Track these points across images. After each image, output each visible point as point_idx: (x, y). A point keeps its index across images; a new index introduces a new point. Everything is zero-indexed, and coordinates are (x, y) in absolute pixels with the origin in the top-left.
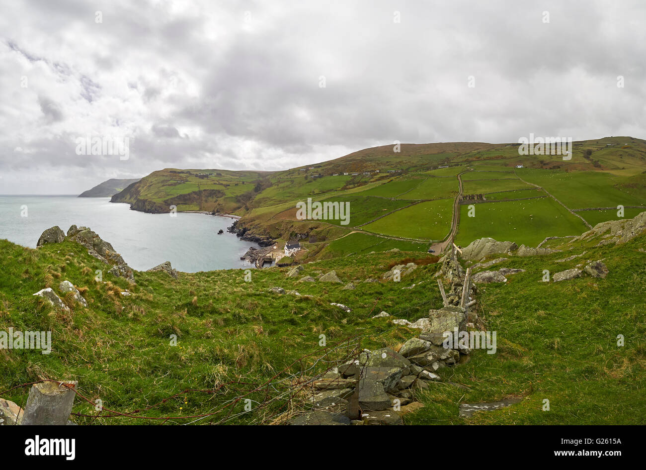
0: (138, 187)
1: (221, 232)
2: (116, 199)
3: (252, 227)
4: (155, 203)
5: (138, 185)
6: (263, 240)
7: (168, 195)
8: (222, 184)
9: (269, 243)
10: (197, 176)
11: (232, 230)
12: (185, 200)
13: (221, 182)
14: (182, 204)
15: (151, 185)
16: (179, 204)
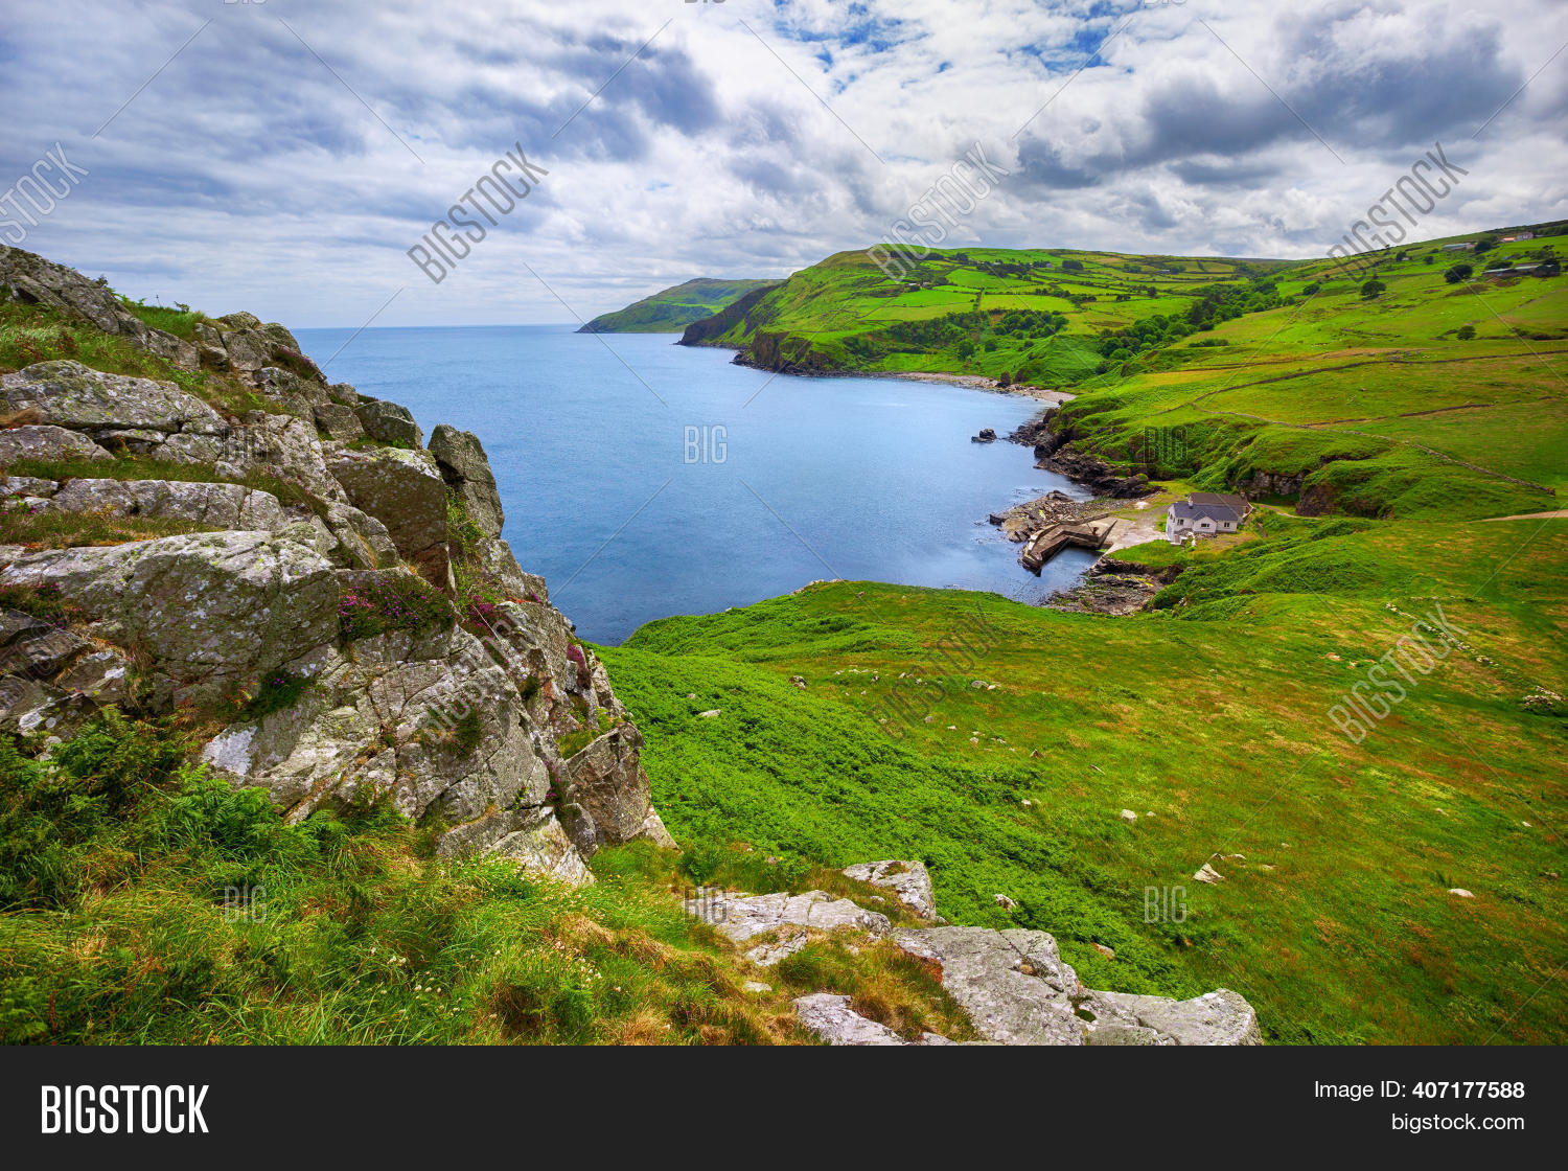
0: (774, 301)
1: (987, 436)
2: (698, 335)
3: (1095, 428)
4: (809, 344)
5: (776, 293)
6: (1115, 473)
7: (862, 323)
8: (1066, 295)
9: (1130, 486)
10: (982, 267)
11: (1024, 435)
12: (920, 339)
13: (1065, 288)
14: (905, 351)
15: (817, 295)
16: (896, 351)
